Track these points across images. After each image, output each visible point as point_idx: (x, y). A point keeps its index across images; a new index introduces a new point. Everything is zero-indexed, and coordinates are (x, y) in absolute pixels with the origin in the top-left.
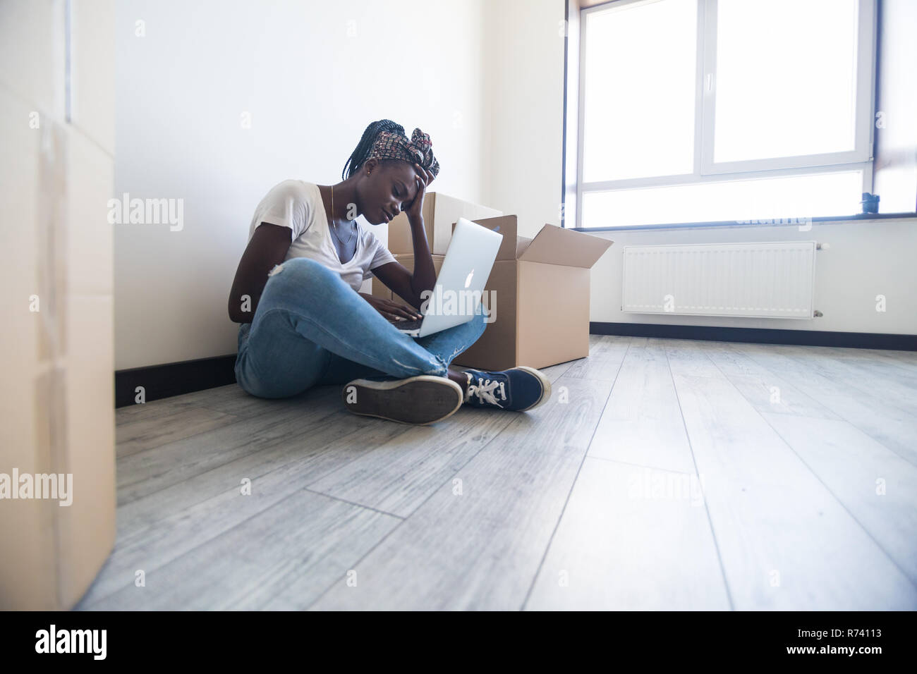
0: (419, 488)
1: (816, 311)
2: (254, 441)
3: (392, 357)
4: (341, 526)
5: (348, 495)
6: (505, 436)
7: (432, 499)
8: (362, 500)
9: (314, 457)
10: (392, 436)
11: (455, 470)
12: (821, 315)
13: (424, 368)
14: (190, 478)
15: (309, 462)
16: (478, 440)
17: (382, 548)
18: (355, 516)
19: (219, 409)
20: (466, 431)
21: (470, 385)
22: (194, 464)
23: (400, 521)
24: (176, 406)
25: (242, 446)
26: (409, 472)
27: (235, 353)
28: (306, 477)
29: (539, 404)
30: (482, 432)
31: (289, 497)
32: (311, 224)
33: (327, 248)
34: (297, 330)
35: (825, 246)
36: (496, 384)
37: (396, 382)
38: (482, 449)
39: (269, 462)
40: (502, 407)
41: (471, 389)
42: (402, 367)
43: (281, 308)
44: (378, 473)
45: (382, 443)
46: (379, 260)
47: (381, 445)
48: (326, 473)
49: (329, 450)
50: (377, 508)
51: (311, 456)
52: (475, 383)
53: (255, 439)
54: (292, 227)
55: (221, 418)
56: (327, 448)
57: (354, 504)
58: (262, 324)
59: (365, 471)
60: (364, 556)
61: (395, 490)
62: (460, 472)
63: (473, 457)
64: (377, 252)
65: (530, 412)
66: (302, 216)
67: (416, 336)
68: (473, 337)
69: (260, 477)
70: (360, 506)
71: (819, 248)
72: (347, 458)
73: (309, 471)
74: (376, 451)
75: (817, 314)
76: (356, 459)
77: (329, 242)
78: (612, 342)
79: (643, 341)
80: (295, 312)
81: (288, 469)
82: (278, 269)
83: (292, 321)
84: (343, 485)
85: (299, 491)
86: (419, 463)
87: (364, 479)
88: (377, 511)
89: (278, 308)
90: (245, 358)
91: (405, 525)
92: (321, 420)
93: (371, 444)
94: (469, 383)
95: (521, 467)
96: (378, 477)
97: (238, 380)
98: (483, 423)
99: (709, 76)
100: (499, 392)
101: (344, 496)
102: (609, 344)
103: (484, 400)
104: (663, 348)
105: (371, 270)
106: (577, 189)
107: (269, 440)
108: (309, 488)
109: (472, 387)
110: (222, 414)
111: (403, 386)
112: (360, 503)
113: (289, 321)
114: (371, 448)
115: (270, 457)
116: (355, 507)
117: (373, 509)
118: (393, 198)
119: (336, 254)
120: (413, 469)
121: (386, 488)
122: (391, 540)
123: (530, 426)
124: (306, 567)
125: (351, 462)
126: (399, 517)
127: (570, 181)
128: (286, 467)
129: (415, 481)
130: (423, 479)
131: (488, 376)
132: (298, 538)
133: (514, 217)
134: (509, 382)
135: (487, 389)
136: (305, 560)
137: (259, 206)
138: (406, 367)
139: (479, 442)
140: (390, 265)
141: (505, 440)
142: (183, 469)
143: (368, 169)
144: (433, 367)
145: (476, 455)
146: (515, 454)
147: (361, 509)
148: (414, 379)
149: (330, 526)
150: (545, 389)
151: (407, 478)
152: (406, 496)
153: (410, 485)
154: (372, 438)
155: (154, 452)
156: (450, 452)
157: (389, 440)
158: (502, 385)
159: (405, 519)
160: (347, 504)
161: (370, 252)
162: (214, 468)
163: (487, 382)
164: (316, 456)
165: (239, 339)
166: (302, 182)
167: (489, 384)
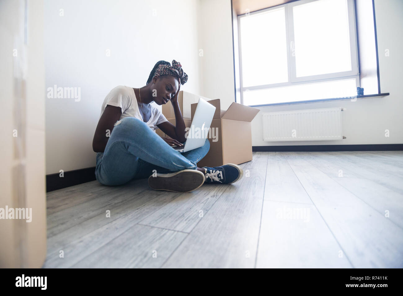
0: (192, 219)
1: (343, 137)
2: (109, 205)
3: (172, 161)
4: (159, 239)
5: (159, 225)
6: (225, 195)
7: (200, 224)
8: (166, 227)
9: (139, 210)
10: (174, 198)
11: (207, 210)
12: (346, 138)
13: (186, 166)
14: (80, 224)
15: (137, 212)
16: (214, 197)
17: (181, 247)
18: (165, 234)
19: (89, 192)
20: (207, 193)
21: (207, 173)
22: (80, 217)
23: (186, 234)
24: (67, 192)
25: (103, 207)
26: (186, 212)
27: (95, 166)
28: (137, 218)
29: (239, 179)
30: (215, 193)
31: (131, 228)
32: (130, 105)
33: (138, 116)
34: (129, 150)
35: (344, 109)
36: (218, 172)
37: (174, 173)
38: (217, 201)
39: (117, 213)
40: (222, 182)
41: (207, 175)
42: (176, 166)
43: (121, 140)
44: (171, 214)
45: (170, 201)
46: (161, 121)
47: (170, 202)
48: (146, 216)
49: (145, 206)
50: (175, 229)
51: (138, 209)
52: (209, 172)
53: (109, 204)
54: (121, 107)
55: (90, 196)
56: (144, 205)
57: (164, 229)
58: (111, 149)
59: (165, 214)
60: (174, 252)
61: (181, 221)
62: (209, 211)
63: (213, 204)
64: (160, 117)
65: (234, 184)
66: (126, 102)
67: (182, 152)
68: (205, 153)
69: (115, 220)
70: (166, 229)
71: (342, 110)
72: (155, 209)
73: (138, 216)
74: (168, 205)
75: (344, 138)
76: (159, 209)
77: (138, 113)
78: (261, 154)
79: (274, 153)
80: (128, 142)
81: (128, 216)
82: (118, 122)
83: (126, 146)
84: (156, 221)
85: (135, 225)
86: (190, 208)
87: (166, 217)
88: (175, 231)
89: (119, 140)
90: (100, 167)
91: (190, 236)
92: (139, 194)
93: (165, 202)
94: (206, 172)
95: (236, 207)
96: (171, 216)
97: (97, 178)
98: (214, 190)
99: (292, 42)
100: (220, 175)
101: (157, 226)
102: (259, 155)
103: (213, 180)
104: (282, 155)
105: (157, 126)
106: (241, 90)
107: (115, 204)
108: (140, 223)
109: (207, 174)
110: (90, 194)
111: (177, 175)
112: (166, 228)
113: (125, 146)
114: (165, 204)
115: (118, 211)
116: (164, 230)
117: (173, 230)
118: (167, 92)
119: (142, 119)
120: (187, 211)
121: (177, 220)
122: (185, 243)
123: (236, 190)
124: (146, 259)
125: (157, 210)
126: (186, 233)
127: (238, 87)
128: (126, 215)
129: (189, 217)
130: (193, 215)
131: (214, 169)
132: (139, 246)
133: (219, 100)
134: (224, 171)
135: (214, 175)
136: (145, 256)
137: (106, 98)
138: (178, 166)
139: (215, 197)
140: (166, 123)
141: (226, 196)
142: (75, 219)
143: (154, 80)
144: (190, 166)
145: (214, 203)
146: (232, 202)
147: (167, 231)
148: (182, 171)
149: (154, 239)
150: (241, 173)
151: (185, 215)
152: (187, 223)
153: (188, 218)
154: (165, 199)
155: (59, 213)
156: (202, 203)
157: (173, 200)
158: (221, 172)
159: (189, 234)
160: (160, 229)
161: (157, 117)
162: (91, 218)
163: (214, 171)
164: (140, 209)
165: (97, 159)
166: (126, 87)
167: (215, 172)
